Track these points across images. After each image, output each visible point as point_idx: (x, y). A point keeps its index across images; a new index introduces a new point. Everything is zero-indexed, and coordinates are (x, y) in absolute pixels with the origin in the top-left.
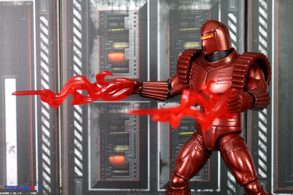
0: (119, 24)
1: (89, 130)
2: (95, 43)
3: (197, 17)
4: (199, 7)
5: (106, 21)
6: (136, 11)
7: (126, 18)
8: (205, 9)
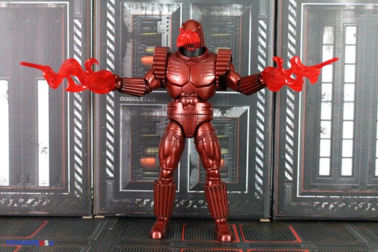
0: (152, 28)
1: (121, 132)
2: (128, 46)
3: (228, 23)
4: (230, 13)
5: (139, 25)
6: (169, 15)
7: (159, 22)
8: (236, 15)
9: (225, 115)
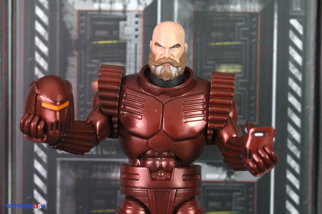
0: (111, 33)
2: (71, 63)
3: (239, 24)
4: (242, 7)
5: (88, 27)
6: (139, 11)
7: (122, 23)
8: (252, 11)
9: (233, 177)
